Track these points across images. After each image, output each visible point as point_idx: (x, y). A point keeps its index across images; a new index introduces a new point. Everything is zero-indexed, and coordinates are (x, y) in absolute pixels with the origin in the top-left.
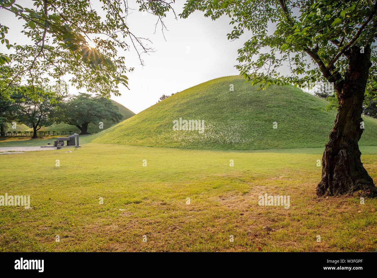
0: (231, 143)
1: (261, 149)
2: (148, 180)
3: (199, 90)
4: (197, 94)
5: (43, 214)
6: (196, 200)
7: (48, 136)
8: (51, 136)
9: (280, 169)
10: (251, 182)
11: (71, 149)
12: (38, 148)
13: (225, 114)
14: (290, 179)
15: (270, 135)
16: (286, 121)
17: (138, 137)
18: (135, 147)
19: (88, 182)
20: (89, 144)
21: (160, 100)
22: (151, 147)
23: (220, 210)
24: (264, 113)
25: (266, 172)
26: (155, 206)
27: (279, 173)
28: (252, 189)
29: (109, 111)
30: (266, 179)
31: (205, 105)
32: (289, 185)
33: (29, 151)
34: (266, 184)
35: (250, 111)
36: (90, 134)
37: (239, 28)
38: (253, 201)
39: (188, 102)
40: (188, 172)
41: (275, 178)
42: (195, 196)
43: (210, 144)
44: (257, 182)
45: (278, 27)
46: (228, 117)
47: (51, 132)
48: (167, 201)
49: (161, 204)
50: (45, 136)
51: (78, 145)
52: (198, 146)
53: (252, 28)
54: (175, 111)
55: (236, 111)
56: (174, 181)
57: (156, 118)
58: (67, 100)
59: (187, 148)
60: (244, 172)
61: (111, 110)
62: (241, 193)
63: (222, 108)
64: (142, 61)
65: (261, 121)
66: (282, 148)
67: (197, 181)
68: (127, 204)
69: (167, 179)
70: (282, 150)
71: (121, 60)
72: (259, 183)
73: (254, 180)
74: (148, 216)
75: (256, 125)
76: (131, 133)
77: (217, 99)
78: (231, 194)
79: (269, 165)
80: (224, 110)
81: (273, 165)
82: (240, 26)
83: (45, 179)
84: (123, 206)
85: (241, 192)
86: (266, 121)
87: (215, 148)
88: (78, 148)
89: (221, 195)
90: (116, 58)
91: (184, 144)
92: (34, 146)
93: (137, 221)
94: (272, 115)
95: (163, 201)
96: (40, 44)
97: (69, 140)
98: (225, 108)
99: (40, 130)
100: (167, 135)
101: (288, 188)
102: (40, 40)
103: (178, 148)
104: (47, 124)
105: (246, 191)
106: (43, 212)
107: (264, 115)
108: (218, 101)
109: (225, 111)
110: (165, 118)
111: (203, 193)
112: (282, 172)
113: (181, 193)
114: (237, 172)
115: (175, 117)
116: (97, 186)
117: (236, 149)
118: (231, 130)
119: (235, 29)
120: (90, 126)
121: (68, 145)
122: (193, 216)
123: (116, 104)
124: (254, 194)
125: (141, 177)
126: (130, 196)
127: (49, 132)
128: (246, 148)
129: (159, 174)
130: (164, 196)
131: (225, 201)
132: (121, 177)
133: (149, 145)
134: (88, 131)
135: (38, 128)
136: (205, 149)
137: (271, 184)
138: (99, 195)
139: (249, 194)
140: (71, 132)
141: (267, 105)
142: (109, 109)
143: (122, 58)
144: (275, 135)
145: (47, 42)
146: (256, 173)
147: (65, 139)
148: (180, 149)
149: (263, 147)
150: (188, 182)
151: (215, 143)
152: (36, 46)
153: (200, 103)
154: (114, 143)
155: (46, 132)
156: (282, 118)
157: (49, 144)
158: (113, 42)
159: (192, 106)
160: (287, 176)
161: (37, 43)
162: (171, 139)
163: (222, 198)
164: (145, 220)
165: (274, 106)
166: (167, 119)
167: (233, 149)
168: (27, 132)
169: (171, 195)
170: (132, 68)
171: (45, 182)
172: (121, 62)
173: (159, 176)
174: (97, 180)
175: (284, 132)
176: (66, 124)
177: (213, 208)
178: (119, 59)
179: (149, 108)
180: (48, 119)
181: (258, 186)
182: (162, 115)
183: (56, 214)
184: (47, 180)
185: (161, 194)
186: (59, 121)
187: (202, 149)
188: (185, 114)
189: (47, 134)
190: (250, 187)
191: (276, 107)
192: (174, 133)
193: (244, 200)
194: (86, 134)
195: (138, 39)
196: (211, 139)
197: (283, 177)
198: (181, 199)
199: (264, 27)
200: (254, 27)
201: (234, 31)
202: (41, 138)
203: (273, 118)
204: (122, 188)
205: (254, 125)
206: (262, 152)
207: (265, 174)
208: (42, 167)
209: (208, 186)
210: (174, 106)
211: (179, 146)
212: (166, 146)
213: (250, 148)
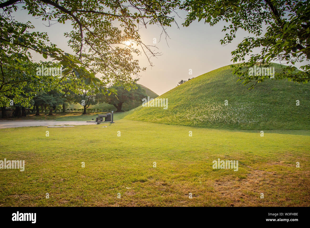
0: (237, 123)
1: (266, 130)
2: (158, 158)
3: (210, 76)
4: (208, 80)
5: (68, 187)
6: (194, 183)
7: (93, 112)
8: (96, 112)
9: (282, 152)
10: (251, 165)
11: (107, 124)
12: (84, 123)
13: (233, 97)
14: (290, 165)
15: (275, 117)
16: (290, 103)
17: (158, 116)
18: (155, 124)
19: (111, 157)
20: (121, 121)
21: (179, 85)
22: (168, 124)
23: (213, 197)
24: (269, 96)
25: (267, 155)
26: (156, 186)
27: (280, 157)
28: (250, 173)
29: (138, 94)
30: (266, 163)
31: (215, 89)
32: (289, 172)
33: (78, 125)
34: (264, 169)
35: (255, 94)
36: (123, 111)
37: (231, 34)
38: (248, 189)
39: (200, 87)
40: (194, 151)
41: (276, 162)
42: (194, 178)
43: (218, 123)
44: (256, 165)
45: (268, 30)
46: (235, 99)
47: (96, 110)
48: (168, 181)
49: (162, 184)
50: (91, 113)
51: (112, 121)
52: (207, 125)
53: (248, 29)
54: (189, 94)
55: (242, 94)
56: (179, 160)
57: (173, 100)
58: (108, 86)
59: (198, 126)
60: (246, 154)
61: (140, 93)
62: (237, 179)
63: (230, 92)
64: (151, 63)
65: (265, 103)
66: (287, 129)
67: (200, 161)
68: (134, 182)
69: (174, 158)
70: (287, 131)
71: (136, 62)
72: (259, 167)
73: (254, 163)
74: (148, 197)
75: (261, 107)
76: (153, 112)
77: (225, 84)
78: (228, 179)
79: (272, 147)
80: (231, 93)
81: (276, 148)
82: (232, 32)
83: (81, 152)
84: (130, 183)
85: (237, 177)
86: (271, 103)
87: (223, 127)
88: (112, 124)
89: (217, 179)
90: (132, 61)
91: (195, 122)
92: (82, 121)
93: (137, 202)
94: (276, 98)
95: (164, 181)
96: (79, 53)
97: (107, 117)
98: (232, 91)
99: (88, 108)
100: (181, 115)
101: (287, 176)
102: (78, 51)
103: (190, 126)
104: (94, 103)
105: (243, 176)
106: (69, 184)
107: (269, 98)
108: (226, 85)
109: (232, 95)
110: (181, 100)
111: (201, 176)
112: (284, 156)
113: (183, 174)
114: (239, 153)
115: (189, 99)
116: (117, 161)
117: (242, 129)
118: (237, 111)
119: (227, 36)
120: (124, 105)
121: (106, 121)
122: (186, 201)
123: (144, 88)
124: (251, 180)
125: (153, 154)
126: (139, 173)
127: (95, 109)
128: (251, 128)
129: (168, 152)
130: (167, 176)
131: (220, 187)
132: (137, 154)
133: (166, 123)
134: (122, 109)
135: (87, 107)
136: (213, 128)
137: (270, 170)
138: (114, 171)
139: (245, 180)
140: (110, 110)
141: (272, 89)
142: (138, 92)
143: (136, 61)
144: (280, 117)
145: (84, 51)
146: (257, 156)
147: (104, 116)
148: (192, 127)
149: (268, 127)
150: (192, 162)
151: (222, 122)
152: (76, 55)
153: (211, 87)
154: (140, 120)
155: (93, 109)
156: (287, 101)
157: (93, 119)
158: (130, 50)
159: (203, 90)
160: (288, 161)
161: (77, 53)
162: (185, 118)
163: (218, 183)
164: (143, 202)
165: (279, 90)
166: (182, 100)
167: (238, 129)
168: (80, 109)
169: (173, 175)
170: (145, 68)
171: (80, 154)
172: (136, 64)
173: (168, 154)
174: (118, 155)
175: (289, 114)
176: (107, 104)
177: (207, 194)
178: (134, 62)
179: (169, 91)
180: (94, 100)
181: (257, 171)
182: (179, 97)
183: (77, 188)
184: (82, 153)
185: (165, 174)
186: (101, 101)
187: (211, 127)
188: (197, 96)
189: (93, 111)
190: (249, 172)
191: (281, 91)
192: (188, 113)
193: (239, 187)
194: (120, 111)
195: (147, 47)
196: (219, 119)
197: (284, 162)
198: (181, 180)
199: (259, 28)
200: (250, 28)
201: (226, 37)
202: (89, 114)
203: (277, 101)
204: (135, 165)
205: (259, 106)
206: (267, 132)
207: (265, 157)
208: (83, 140)
209: (208, 168)
210: (188, 90)
211: (191, 125)
212: (180, 124)
213: (255, 128)
